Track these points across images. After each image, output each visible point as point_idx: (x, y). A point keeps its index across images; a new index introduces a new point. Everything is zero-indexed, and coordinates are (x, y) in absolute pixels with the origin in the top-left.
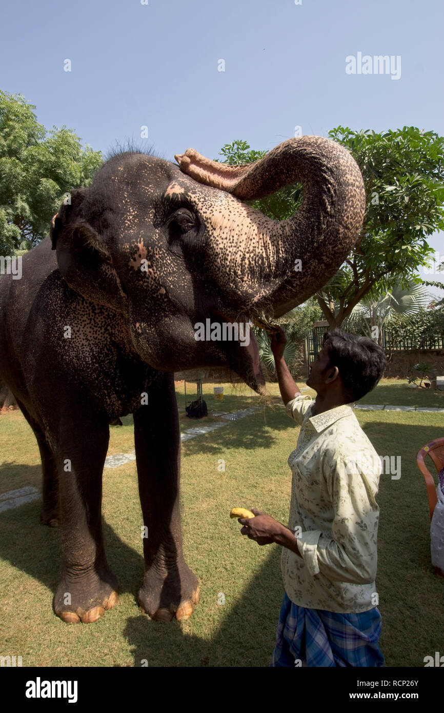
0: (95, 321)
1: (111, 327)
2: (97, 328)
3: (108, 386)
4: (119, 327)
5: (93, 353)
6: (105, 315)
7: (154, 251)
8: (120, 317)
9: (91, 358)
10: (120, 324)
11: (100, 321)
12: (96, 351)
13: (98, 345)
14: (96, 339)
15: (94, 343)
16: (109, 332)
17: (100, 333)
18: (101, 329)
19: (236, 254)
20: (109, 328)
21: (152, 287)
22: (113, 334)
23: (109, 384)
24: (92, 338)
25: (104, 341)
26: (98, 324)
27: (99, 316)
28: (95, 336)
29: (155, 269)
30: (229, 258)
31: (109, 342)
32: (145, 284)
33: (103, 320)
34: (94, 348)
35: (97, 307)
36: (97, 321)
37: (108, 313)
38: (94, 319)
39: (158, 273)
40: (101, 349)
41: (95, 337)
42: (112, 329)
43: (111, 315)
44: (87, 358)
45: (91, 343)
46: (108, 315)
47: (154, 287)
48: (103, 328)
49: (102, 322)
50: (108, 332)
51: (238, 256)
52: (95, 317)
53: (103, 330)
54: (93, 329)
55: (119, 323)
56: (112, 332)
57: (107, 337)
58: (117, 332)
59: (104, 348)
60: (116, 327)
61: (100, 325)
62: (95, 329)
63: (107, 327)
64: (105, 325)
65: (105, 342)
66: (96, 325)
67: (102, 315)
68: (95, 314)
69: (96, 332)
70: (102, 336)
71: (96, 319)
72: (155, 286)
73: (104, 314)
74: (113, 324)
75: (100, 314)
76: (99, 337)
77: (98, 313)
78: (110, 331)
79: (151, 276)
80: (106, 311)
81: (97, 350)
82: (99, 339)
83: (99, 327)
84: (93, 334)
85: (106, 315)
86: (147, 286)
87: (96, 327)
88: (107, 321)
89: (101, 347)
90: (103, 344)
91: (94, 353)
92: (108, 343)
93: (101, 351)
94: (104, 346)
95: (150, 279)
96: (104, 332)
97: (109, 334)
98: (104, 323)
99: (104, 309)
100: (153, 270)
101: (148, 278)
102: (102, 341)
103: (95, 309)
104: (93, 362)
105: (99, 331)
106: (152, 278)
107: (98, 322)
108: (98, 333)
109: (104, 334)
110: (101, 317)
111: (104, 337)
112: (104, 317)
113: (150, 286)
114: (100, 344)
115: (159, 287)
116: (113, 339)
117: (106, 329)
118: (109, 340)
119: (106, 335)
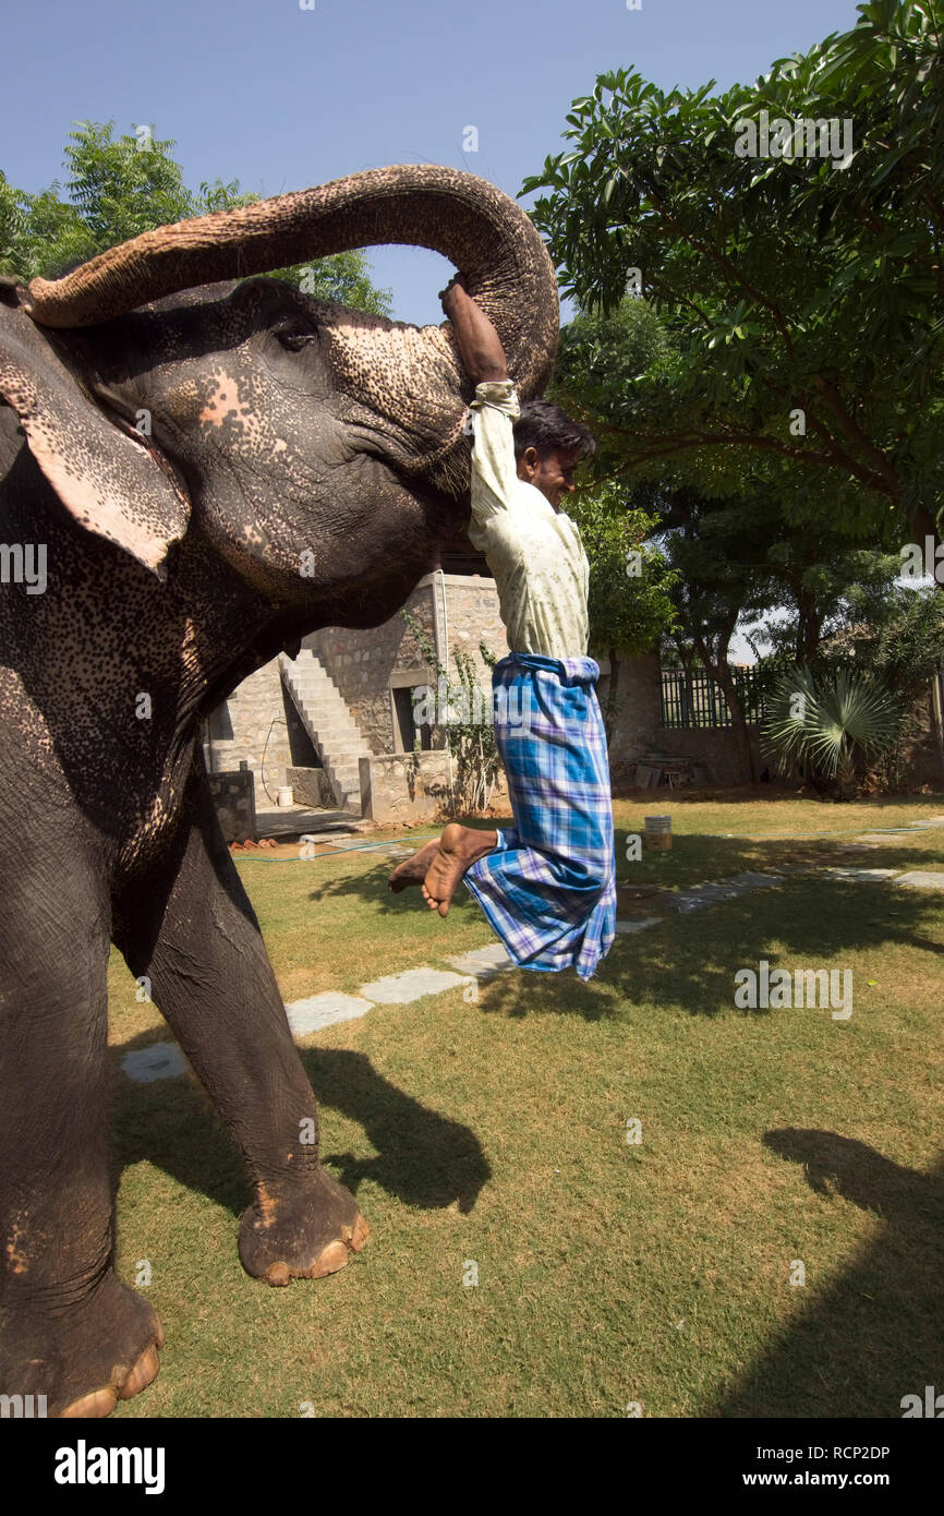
0: (93, 643)
1: (136, 645)
2: (102, 658)
3: (142, 780)
4: (158, 635)
5: (99, 717)
6: (114, 624)
7: (251, 382)
8: (153, 613)
9: (100, 728)
10: (159, 627)
11: (105, 640)
12: (106, 711)
13: (108, 695)
14: (102, 683)
15: (99, 692)
16: (133, 658)
17: (110, 667)
18: (112, 658)
19: (399, 365)
20: (131, 648)
21: (259, 447)
22: (143, 659)
23: (142, 776)
24: (93, 683)
25: (123, 682)
26: (102, 649)
27: (102, 629)
28: (99, 676)
29: (259, 414)
30: (389, 374)
31: (136, 680)
32: (245, 447)
33: (114, 634)
34: (100, 705)
35: (93, 610)
36: (99, 640)
37: (124, 616)
38: (91, 640)
39: (266, 418)
40: (116, 702)
41: (100, 679)
42: (138, 650)
43: (131, 617)
44: (90, 731)
45: (90, 694)
46: (124, 621)
47: (262, 447)
48: (116, 655)
49: (112, 641)
50: (129, 659)
51: (403, 367)
52: (92, 635)
53: (117, 659)
54: (91, 662)
55: (154, 627)
56: (140, 655)
57: (129, 672)
58: (154, 649)
59: (124, 696)
60: (148, 641)
61: (107, 650)
62: (97, 661)
63: (126, 648)
64: (119, 645)
65: (125, 685)
66: (98, 651)
67: (107, 626)
68: (93, 626)
69: (100, 667)
70: (116, 673)
71: (95, 638)
72: (265, 443)
73: (113, 621)
74: (140, 636)
75: (103, 625)
76: (111, 677)
77: (99, 624)
78: (135, 654)
79: (253, 428)
80: (117, 613)
81: (109, 706)
82: (109, 682)
83: (106, 655)
84: (93, 673)
85: (118, 622)
86: (249, 451)
87: (99, 655)
88: (122, 635)
89: (116, 698)
90: (120, 689)
91: (104, 715)
92: (133, 683)
93: (118, 707)
94: (122, 692)
95: (253, 434)
96: (121, 662)
97: (134, 663)
98: (116, 642)
99: (111, 610)
100: (256, 416)
101: (248, 435)
102: (117, 684)
103: (91, 616)
104: (104, 736)
105: (108, 663)
106: (256, 432)
107: (103, 644)
108: (105, 668)
109: (120, 668)
110: (107, 630)
111: (122, 674)
112: (115, 629)
113: (255, 448)
114: (114, 692)
115: (272, 442)
116: (145, 669)
117: (124, 654)
118: (134, 676)
119: (125, 668)
